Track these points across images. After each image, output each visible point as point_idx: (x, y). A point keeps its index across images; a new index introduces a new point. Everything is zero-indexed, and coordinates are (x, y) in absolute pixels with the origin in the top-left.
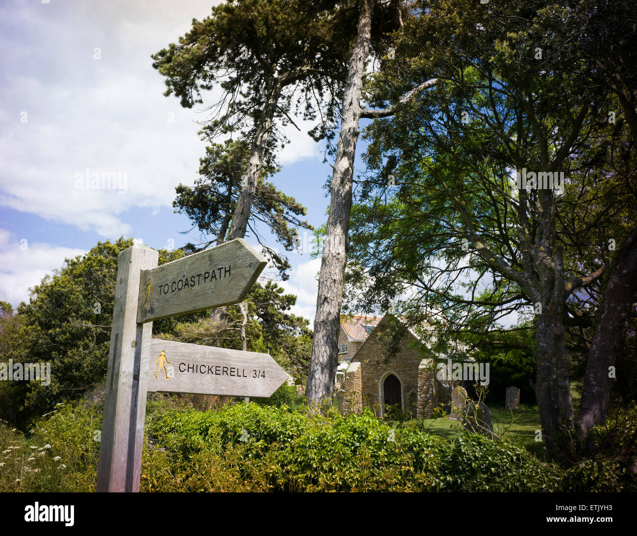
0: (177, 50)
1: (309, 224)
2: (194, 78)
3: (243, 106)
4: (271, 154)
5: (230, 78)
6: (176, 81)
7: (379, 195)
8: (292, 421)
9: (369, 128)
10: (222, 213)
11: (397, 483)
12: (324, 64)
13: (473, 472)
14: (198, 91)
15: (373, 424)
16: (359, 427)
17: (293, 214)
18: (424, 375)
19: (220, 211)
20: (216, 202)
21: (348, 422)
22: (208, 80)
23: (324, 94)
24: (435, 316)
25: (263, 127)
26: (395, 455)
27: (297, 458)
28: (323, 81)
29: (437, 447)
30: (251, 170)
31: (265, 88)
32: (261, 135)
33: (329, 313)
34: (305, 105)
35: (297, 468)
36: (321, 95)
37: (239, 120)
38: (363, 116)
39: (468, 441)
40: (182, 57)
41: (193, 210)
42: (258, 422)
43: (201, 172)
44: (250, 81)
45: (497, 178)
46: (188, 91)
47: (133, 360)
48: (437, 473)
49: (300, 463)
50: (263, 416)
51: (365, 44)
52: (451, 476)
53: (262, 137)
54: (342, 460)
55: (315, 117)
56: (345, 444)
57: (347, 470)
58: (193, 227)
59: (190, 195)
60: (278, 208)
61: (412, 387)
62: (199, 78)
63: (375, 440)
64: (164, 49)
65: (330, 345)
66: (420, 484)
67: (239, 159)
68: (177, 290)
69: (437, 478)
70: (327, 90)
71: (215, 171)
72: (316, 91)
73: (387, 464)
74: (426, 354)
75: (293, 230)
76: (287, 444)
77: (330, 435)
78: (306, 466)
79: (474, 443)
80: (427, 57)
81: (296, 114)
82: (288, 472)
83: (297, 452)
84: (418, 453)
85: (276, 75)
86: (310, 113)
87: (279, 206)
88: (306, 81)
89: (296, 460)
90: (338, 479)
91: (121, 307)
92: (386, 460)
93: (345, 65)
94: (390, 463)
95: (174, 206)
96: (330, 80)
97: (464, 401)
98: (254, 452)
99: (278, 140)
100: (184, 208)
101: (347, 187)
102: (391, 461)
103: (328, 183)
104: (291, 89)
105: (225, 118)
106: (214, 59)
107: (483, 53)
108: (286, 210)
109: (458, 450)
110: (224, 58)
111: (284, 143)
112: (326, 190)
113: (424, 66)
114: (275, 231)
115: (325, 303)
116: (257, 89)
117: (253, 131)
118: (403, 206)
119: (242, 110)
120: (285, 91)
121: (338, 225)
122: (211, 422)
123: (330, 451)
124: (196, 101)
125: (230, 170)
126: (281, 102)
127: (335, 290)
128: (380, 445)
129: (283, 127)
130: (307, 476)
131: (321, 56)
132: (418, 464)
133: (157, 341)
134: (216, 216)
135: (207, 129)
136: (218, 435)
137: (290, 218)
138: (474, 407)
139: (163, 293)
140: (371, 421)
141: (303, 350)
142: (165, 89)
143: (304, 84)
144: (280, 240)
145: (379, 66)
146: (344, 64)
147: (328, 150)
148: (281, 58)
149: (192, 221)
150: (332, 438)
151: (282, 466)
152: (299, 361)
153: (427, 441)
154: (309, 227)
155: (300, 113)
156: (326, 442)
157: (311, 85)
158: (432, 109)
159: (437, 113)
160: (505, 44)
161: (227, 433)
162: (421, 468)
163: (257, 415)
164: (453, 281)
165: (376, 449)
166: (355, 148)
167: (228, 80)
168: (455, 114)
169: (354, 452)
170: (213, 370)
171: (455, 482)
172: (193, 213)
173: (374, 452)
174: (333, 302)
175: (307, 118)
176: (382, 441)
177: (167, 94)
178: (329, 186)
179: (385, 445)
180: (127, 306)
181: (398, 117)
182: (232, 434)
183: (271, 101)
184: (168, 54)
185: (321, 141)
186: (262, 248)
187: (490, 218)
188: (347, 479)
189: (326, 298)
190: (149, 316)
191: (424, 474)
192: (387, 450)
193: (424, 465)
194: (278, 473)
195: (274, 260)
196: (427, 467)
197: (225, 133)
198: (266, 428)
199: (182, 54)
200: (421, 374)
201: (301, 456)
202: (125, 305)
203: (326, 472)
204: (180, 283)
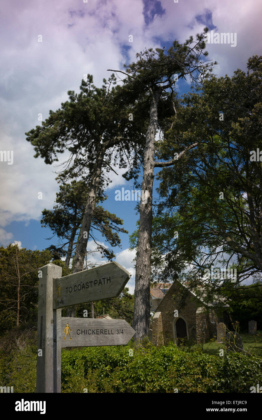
0: (41, 129)
1: (125, 229)
2: (52, 146)
3: (82, 161)
4: (101, 189)
5: (74, 145)
6: (42, 149)
7: (168, 212)
8: (126, 353)
9: (160, 173)
10: (71, 226)
11: (193, 386)
12: (129, 134)
13: (236, 375)
14: (55, 154)
15: (175, 351)
16: (167, 353)
17: (115, 224)
18: (200, 317)
19: (70, 225)
20: (67, 219)
21: (160, 351)
22: (61, 147)
23: (131, 152)
24: (205, 282)
25: (95, 174)
26: (190, 369)
27: (131, 375)
28: (129, 144)
29: (214, 362)
30: (90, 200)
31: (95, 150)
32: (94, 179)
33: (144, 285)
34: (120, 159)
35: (132, 381)
36: (129, 153)
37: (80, 170)
38: (156, 166)
39: (232, 357)
40: (45, 134)
41: (53, 225)
42: (106, 354)
43: (57, 201)
44: (86, 146)
45: (236, 198)
46: (49, 154)
47: (53, 330)
48: (215, 378)
49: (133, 378)
50: (108, 351)
51: (155, 123)
52: (224, 378)
53: (95, 180)
54: (159, 374)
55: (126, 166)
56: (160, 364)
57: (162, 380)
58: (53, 235)
59: (51, 215)
60: (105, 221)
61: (193, 325)
62: (55, 146)
63: (177, 361)
64: (33, 129)
65: (145, 304)
66: (206, 385)
67: (80, 193)
68: (77, 290)
69: (215, 381)
70: (132, 150)
71: (66, 200)
72: (126, 150)
73: (186, 374)
74: (201, 305)
75: (116, 234)
76: (124, 367)
77: (150, 360)
78: (137, 379)
79: (236, 358)
80: (192, 131)
81: (115, 165)
82: (126, 384)
83: (131, 371)
84: (203, 367)
85: (101, 142)
86: (123, 164)
87: (106, 220)
88: (120, 145)
89: (131, 376)
90: (157, 386)
91: (44, 301)
92: (185, 372)
93: (143, 134)
94: (187, 374)
95: (42, 223)
96: (134, 144)
97: (224, 332)
98: (104, 373)
99: (105, 181)
100: (48, 224)
101: (149, 209)
102: (188, 372)
103: (137, 207)
104: (111, 150)
105: (72, 169)
106: (64, 134)
107: (224, 128)
108: (110, 222)
109: (227, 363)
110: (70, 134)
111: (108, 182)
112: (136, 211)
113: (191, 137)
114: (104, 235)
115: (141, 279)
116: (90, 151)
117: (89, 176)
118: (182, 218)
119: (82, 164)
120: (107, 152)
121: (145, 232)
122: (76, 357)
123: (151, 369)
124: (54, 160)
125: (75, 199)
126: (105, 158)
127: (146, 271)
128: (181, 364)
129: (107, 173)
130: (138, 386)
131: (128, 130)
132: (204, 373)
133: (64, 318)
134: (68, 227)
135: (61, 176)
136: (82, 364)
137: (114, 227)
138: (233, 336)
139: (68, 292)
140: (174, 349)
141: (126, 307)
142: (35, 153)
143: (118, 147)
144: (108, 240)
145: (163, 136)
146: (141, 134)
147: (135, 186)
148: (104, 132)
149: (53, 232)
150: (152, 362)
151: (122, 381)
152: (124, 314)
153: (208, 359)
154: (125, 232)
155: (117, 164)
156: (148, 364)
157: (123, 147)
158: (196, 160)
159: (199, 162)
160: (237, 124)
161: (86, 363)
162: (206, 376)
163: (104, 351)
164: (214, 260)
165: (178, 366)
166: (152, 185)
167: (73, 146)
168: (209, 162)
169: (165, 368)
170: (95, 332)
171: (226, 382)
172: (54, 226)
173: (177, 368)
174: (145, 278)
175: (121, 167)
176: (182, 361)
177: (36, 156)
178: (138, 208)
179: (183, 363)
180: (47, 300)
181: (176, 166)
182: (90, 363)
183: (99, 158)
184: (36, 132)
185: (130, 180)
186: (97, 245)
187: (233, 222)
188: (162, 385)
189: (141, 276)
190: (61, 305)
191: (208, 379)
192: (184, 366)
193: (208, 374)
194: (120, 385)
195: (105, 253)
196: (210, 375)
197: (72, 178)
198: (111, 358)
199: (44, 132)
200: (198, 316)
201: (134, 374)
202: (46, 299)
203: (149, 382)
204: (80, 286)
